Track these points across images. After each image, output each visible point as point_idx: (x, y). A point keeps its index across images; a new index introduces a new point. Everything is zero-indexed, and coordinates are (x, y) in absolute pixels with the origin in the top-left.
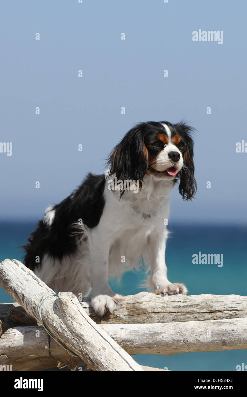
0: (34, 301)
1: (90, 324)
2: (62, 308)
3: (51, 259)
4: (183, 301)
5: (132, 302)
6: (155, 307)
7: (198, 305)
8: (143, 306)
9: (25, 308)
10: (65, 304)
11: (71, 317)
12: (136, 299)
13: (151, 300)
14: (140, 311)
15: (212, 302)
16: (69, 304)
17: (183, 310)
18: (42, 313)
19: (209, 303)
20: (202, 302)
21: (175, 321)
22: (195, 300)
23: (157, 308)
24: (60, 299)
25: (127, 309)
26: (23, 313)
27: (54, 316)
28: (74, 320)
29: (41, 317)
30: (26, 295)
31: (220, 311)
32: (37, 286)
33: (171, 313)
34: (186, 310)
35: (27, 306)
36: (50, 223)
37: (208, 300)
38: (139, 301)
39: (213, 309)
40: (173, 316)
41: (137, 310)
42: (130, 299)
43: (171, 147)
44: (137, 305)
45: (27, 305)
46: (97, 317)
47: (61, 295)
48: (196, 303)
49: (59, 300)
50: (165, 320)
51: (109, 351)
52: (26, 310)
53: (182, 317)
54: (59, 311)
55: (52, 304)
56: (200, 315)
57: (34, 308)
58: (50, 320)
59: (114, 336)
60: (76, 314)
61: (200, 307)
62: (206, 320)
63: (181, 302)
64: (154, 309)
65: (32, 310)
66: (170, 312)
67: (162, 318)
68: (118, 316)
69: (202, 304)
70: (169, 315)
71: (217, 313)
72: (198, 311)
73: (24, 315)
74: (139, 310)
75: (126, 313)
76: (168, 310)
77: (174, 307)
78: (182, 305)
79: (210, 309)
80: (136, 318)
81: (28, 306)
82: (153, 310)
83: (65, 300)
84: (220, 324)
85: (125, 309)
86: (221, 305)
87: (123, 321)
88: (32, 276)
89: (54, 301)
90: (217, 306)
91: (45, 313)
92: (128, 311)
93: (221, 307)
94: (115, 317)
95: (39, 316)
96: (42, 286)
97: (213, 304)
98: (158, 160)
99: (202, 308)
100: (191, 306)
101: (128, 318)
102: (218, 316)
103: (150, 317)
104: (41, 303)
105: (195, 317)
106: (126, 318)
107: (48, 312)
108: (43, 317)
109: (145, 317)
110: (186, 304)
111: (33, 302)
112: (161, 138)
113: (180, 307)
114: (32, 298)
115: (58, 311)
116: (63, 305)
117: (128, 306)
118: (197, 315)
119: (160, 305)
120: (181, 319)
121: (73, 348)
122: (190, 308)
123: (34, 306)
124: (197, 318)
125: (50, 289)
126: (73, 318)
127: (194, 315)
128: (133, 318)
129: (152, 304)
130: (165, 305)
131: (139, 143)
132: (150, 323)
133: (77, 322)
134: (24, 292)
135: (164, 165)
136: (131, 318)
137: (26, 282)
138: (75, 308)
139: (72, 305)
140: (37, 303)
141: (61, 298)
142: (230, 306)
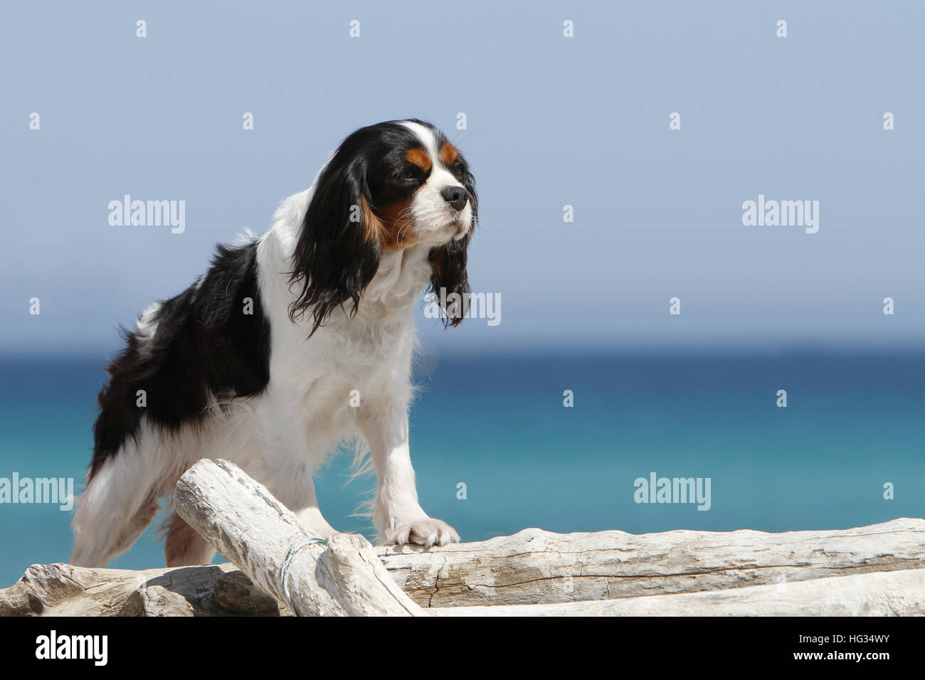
0: (271, 558)
1: (406, 609)
2: (337, 573)
4: (625, 547)
5: (505, 553)
6: (560, 564)
7: (661, 557)
8: (530, 562)
9: (250, 574)
10: (345, 563)
11: (361, 595)
12: (514, 547)
13: (550, 547)
14: (524, 575)
15: (696, 548)
16: (355, 561)
17: (627, 569)
18: (290, 587)
19: (689, 551)
20: (671, 550)
21: (609, 598)
22: (654, 545)
23: (565, 567)
24: (332, 551)
25: (492, 570)
26: (246, 586)
27: (318, 592)
28: (366, 600)
29: (288, 596)
30: (252, 544)
31: (716, 570)
32: (277, 521)
33: (599, 579)
34: (633, 569)
35: (254, 570)
37: (685, 544)
38: (520, 550)
39: (698, 565)
40: (602, 584)
41: (516, 573)
42: (497, 546)
44: (516, 559)
45: (255, 566)
46: (422, 592)
47: (334, 542)
48: (658, 553)
49: (330, 554)
50: (585, 594)
52: (252, 579)
53: (625, 586)
54: (331, 579)
55: (314, 564)
56: (668, 581)
57: (271, 574)
58: (309, 602)
60: (371, 587)
61: (667, 560)
62: (681, 592)
63: (621, 550)
64: (557, 568)
65: (267, 579)
66: (596, 576)
67: (578, 589)
68: (471, 587)
69: (673, 555)
70: (593, 581)
71: (707, 575)
72: (662, 570)
73: (248, 593)
74: (521, 571)
75: (491, 580)
76: (591, 570)
77: (606, 564)
78: (624, 557)
79: (692, 566)
80: (515, 592)
81: (258, 570)
82: (555, 572)
83: (344, 554)
84: (715, 601)
85: (488, 571)
86: (718, 556)
87: (485, 599)
88: (265, 499)
89: (317, 557)
90: (708, 560)
91: (297, 586)
92: (495, 574)
93: (716, 560)
94: (464, 592)
95: (284, 592)
96: (288, 520)
97: (699, 555)
98: (416, 208)
99: (672, 564)
100: (645, 560)
101: (497, 591)
102: (712, 582)
103: (549, 588)
104: (288, 562)
105: (655, 585)
106: (491, 592)
107: (304, 584)
108: (294, 594)
109: (536, 589)
110: (634, 554)
111: (268, 561)
112: (416, 158)
113: (619, 561)
114: (266, 551)
115: (328, 581)
116: (340, 566)
117: (495, 563)
118: (659, 581)
119: (572, 559)
120: (622, 591)
122: (643, 564)
123: (272, 569)
124: (660, 587)
126: (364, 595)
127: (653, 580)
128: (507, 593)
129: (553, 558)
130: (583, 560)
132: (549, 602)
133: (374, 606)
134: (246, 538)
136: (503, 592)
137: (249, 514)
138: (369, 572)
139: (362, 565)
140: (278, 562)
141: (334, 548)
142: (740, 558)
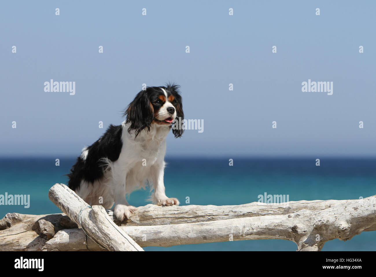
0: (76, 212)
1: (114, 227)
2: (94, 216)
3: (86, 183)
4: (176, 210)
5: (142, 211)
6: (158, 214)
7: (187, 212)
8: (149, 214)
9: (69, 216)
10: (97, 214)
11: (101, 223)
12: (145, 209)
13: (155, 209)
14: (148, 217)
15: (197, 210)
16: (100, 213)
17: (177, 216)
18: (81, 220)
19: (194, 211)
20: (189, 211)
21: (172, 224)
22: (185, 209)
23: (159, 215)
24: (93, 210)
25: (139, 216)
26: (69, 220)
27: (89, 222)
29: (81, 223)
30: (70, 208)
31: (202, 216)
32: (78, 201)
33: (169, 218)
34: (179, 216)
35: (71, 215)
36: (85, 158)
37: (193, 209)
38: (147, 210)
39: (197, 215)
40: (170, 220)
41: (146, 217)
42: (140, 209)
43: (168, 104)
44: (146, 213)
46: (118, 222)
47: (94, 207)
48: (186, 211)
49: (93, 211)
50: (165, 223)
51: (127, 245)
52: (70, 218)
53: (176, 221)
54: (93, 218)
55: (88, 214)
56: (188, 219)
57: (76, 216)
58: (87, 224)
59: (130, 235)
60: (104, 220)
61: (188, 213)
62: (192, 223)
63: (175, 210)
64: (157, 215)
65: (74, 218)
66: (168, 218)
67: (163, 222)
68: (133, 221)
69: (190, 212)
70: (167, 219)
71: (200, 218)
72: (187, 216)
73: (69, 222)
74: (147, 216)
75: (138, 219)
76: (167, 216)
77: (171, 214)
78: (176, 212)
79: (195, 215)
80: (145, 222)
81: (72, 215)
82: (156, 217)
83: (96, 211)
84: (201, 225)
85: (137, 216)
86: (202, 212)
87: (136, 224)
88: (74, 195)
89: (89, 212)
90: (200, 213)
91: (83, 220)
92: (139, 217)
93: (202, 213)
94: (131, 222)
95: (79, 222)
96: (81, 201)
97: (197, 212)
98: (159, 113)
99: (190, 214)
100: (182, 213)
101: (140, 222)
102: (201, 220)
103: (155, 221)
104: (80, 213)
105: (185, 220)
106: (138, 222)
107: (85, 219)
108: (82, 222)
109: (151, 221)
110: (179, 212)
111: (75, 213)
112: (161, 98)
113: (175, 214)
114: (74, 210)
115: (92, 218)
116: (95, 214)
117: (139, 214)
118: (186, 219)
119: (161, 213)
120: (175, 222)
121: (103, 243)
122: (181, 214)
123: (76, 215)
124: (186, 221)
125: (86, 204)
126: (102, 223)
127: (184, 219)
128: (143, 222)
129: (156, 212)
130: (165, 213)
131: (147, 101)
132: (155, 225)
133: (105, 226)
134: (68, 206)
135: (164, 117)
137: (70, 199)
138: (104, 216)
139: (102, 214)
140: (78, 213)
141: (94, 209)
142: (209, 213)
